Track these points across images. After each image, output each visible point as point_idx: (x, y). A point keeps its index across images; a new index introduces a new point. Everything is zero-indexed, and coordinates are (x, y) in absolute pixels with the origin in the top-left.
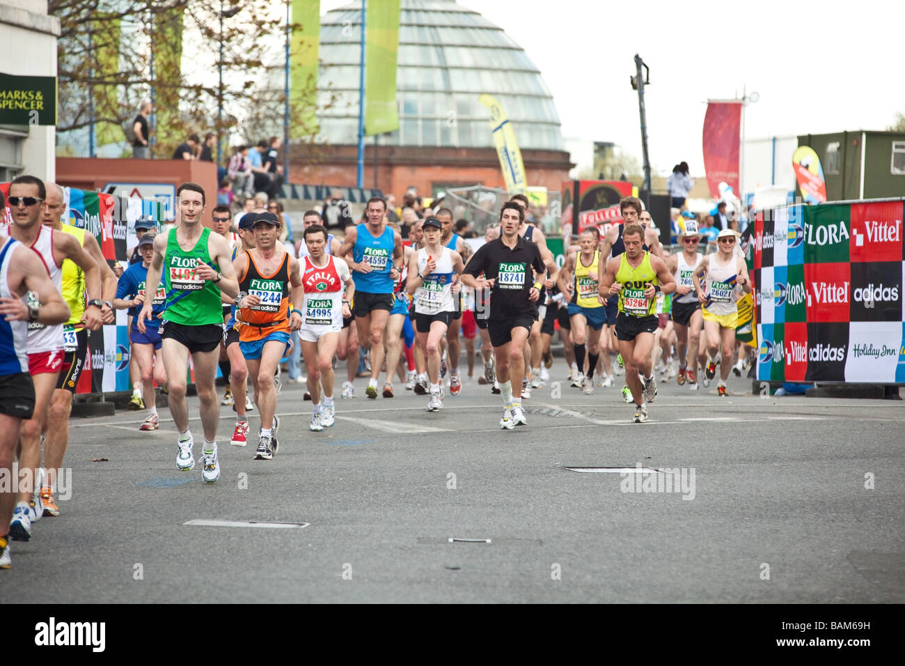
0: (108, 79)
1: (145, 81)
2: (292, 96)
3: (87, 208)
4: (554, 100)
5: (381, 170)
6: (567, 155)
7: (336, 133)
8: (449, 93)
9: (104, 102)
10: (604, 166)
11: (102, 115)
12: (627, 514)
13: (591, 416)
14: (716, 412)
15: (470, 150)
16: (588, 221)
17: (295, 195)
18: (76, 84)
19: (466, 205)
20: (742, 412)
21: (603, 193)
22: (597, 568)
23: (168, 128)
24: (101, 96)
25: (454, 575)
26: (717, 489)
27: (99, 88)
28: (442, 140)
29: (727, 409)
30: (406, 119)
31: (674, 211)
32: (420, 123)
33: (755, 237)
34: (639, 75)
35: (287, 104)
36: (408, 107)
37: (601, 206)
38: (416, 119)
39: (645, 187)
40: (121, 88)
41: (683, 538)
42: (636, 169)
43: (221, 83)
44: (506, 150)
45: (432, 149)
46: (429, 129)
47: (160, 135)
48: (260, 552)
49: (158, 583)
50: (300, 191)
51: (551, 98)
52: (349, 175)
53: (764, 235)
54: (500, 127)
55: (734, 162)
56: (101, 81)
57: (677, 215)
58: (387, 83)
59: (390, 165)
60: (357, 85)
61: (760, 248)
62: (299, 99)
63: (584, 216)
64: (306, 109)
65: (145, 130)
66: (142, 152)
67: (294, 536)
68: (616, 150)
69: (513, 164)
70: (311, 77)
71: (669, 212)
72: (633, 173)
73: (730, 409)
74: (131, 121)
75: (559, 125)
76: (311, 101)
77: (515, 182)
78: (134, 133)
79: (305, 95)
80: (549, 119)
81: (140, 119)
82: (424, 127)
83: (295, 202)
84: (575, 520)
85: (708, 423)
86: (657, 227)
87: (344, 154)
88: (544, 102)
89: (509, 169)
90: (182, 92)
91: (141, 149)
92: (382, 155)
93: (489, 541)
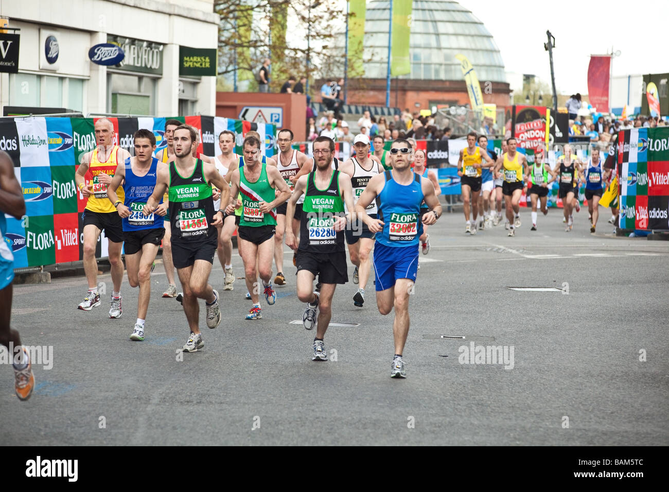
0: (245, 44)
1: (265, 45)
2: (350, 54)
3: (236, 130)
4: (501, 52)
5: (399, 93)
6: (508, 85)
7: (373, 72)
8: (439, 48)
9: (242, 58)
10: (529, 90)
11: (241, 65)
12: (544, 319)
13: (522, 253)
14: (595, 250)
15: (451, 82)
16: (520, 129)
17: (350, 111)
18: (227, 48)
19: (449, 119)
20: (611, 250)
21: (529, 113)
22: (527, 356)
23: (278, 73)
24: (241, 54)
25: (445, 360)
26: (596, 303)
27: (239, 50)
28: (435, 76)
29: (601, 248)
30: (414, 64)
31: (571, 121)
32: (422, 66)
33: (619, 145)
34: (550, 42)
35: (346, 58)
36: (416, 57)
37: (528, 120)
38: (420, 64)
39: (554, 109)
40: (252, 49)
41: (577, 335)
42: (548, 90)
43: (309, 47)
44: (472, 86)
45: (429, 81)
46: (427, 70)
47: (274, 76)
48: (333, 343)
49: (276, 363)
50: (353, 108)
51: (499, 51)
52: (381, 97)
53: (624, 144)
54: (468, 73)
55: (606, 91)
56: (241, 45)
57: (573, 124)
58: (404, 44)
59: (404, 90)
60: (386, 44)
61: (622, 152)
62: (353, 56)
63: (518, 126)
64: (357, 61)
65: (266, 74)
66: (264, 87)
67: (352, 332)
68: (536, 79)
69: (476, 94)
70: (360, 43)
71: (567, 122)
72: (546, 93)
73: (604, 248)
74: (258, 69)
75: (503, 67)
76: (360, 56)
77: (477, 104)
78: (260, 77)
79: (357, 53)
80: (498, 64)
81: (263, 68)
82: (424, 68)
83: (350, 115)
84: (514, 323)
85: (590, 257)
86: (560, 131)
87: (378, 84)
88: (495, 54)
89: (473, 97)
90: (287, 52)
91: (263, 86)
92: (400, 85)
93: (464, 337)
